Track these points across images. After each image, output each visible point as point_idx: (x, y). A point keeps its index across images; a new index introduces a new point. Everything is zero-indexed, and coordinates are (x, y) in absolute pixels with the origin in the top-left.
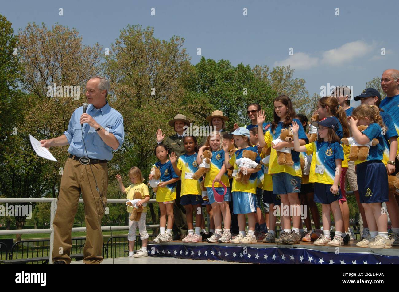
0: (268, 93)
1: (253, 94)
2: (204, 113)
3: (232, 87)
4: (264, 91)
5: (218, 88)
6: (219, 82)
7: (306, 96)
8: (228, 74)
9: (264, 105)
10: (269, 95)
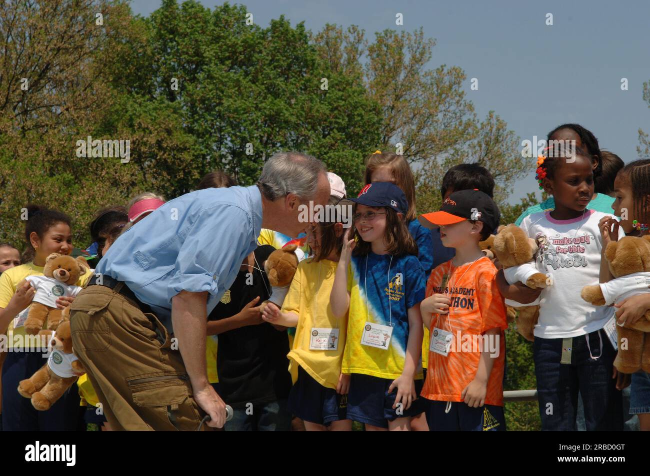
0: (355, 108)
1: (311, 109)
2: (165, 159)
3: (253, 86)
4: (343, 100)
5: (211, 87)
6: (213, 71)
7: (465, 119)
8: (241, 49)
9: (343, 142)
10: (356, 113)
